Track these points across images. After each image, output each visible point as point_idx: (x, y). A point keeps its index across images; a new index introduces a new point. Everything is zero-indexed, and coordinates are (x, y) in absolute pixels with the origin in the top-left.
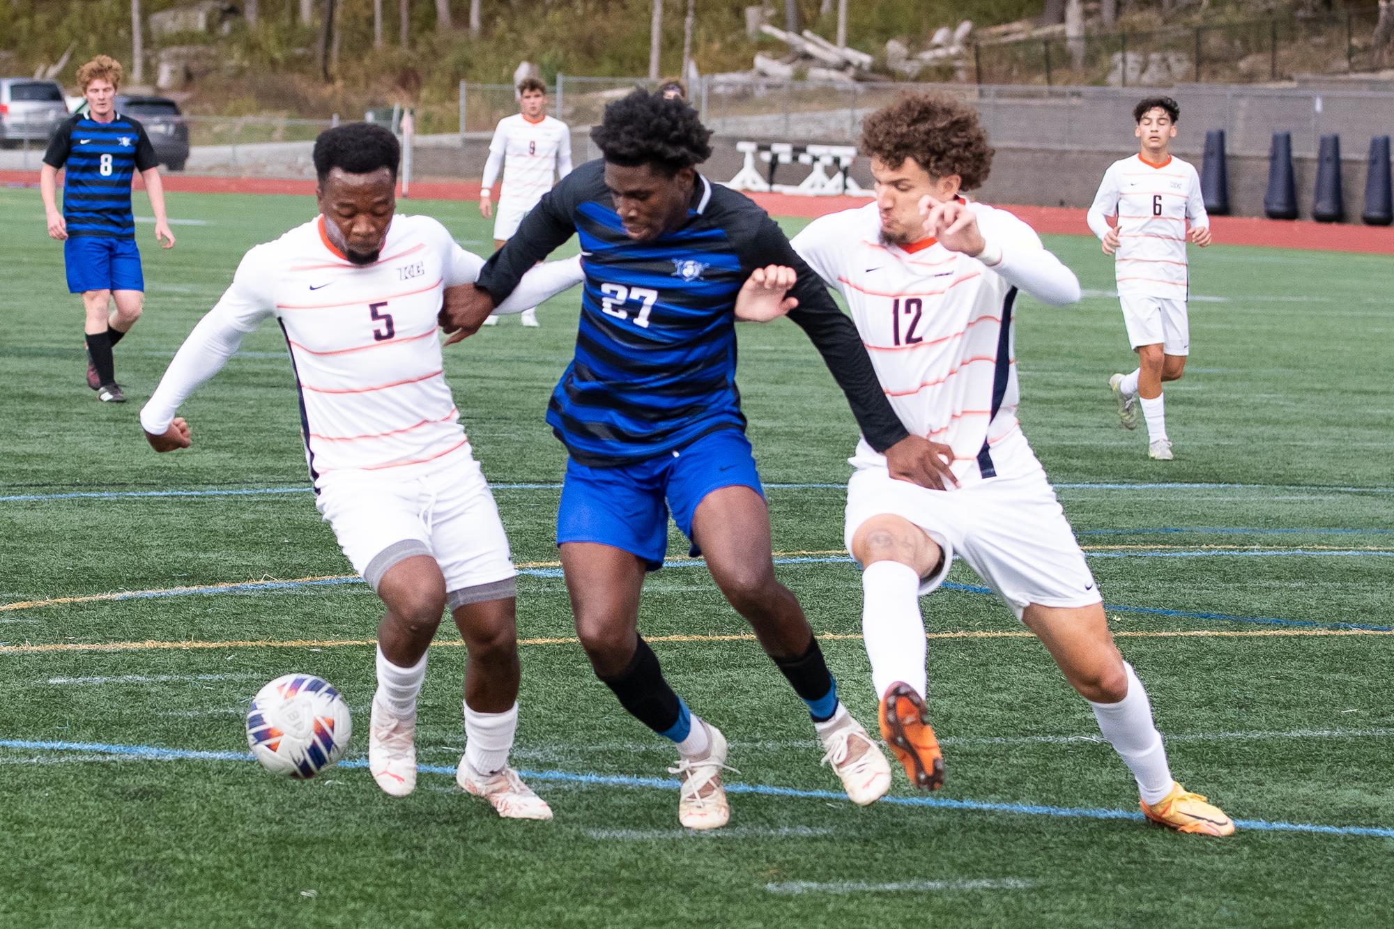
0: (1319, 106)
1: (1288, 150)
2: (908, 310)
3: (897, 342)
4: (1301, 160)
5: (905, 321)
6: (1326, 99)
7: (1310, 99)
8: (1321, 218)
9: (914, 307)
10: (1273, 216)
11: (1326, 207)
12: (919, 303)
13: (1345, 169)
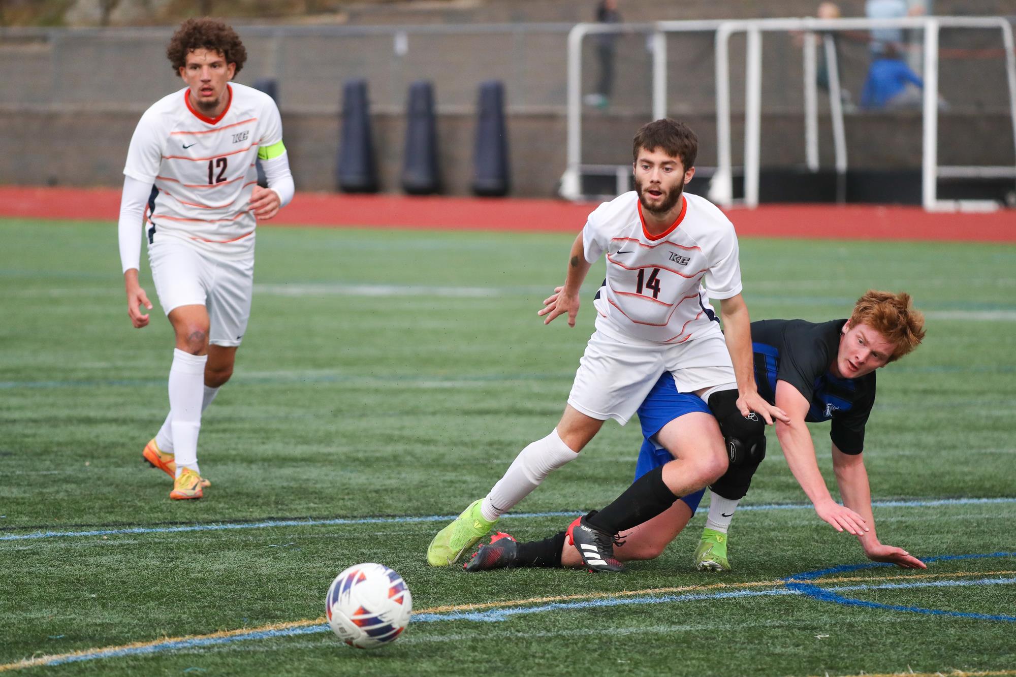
0: (401, 45)
1: (364, 103)
2: (218, 165)
3: (211, 182)
4: (383, 117)
5: (217, 171)
6: (412, 37)
7: (389, 38)
8: (414, 191)
9: (222, 164)
10: (349, 190)
11: (418, 177)
12: (225, 160)
13: (443, 128)
